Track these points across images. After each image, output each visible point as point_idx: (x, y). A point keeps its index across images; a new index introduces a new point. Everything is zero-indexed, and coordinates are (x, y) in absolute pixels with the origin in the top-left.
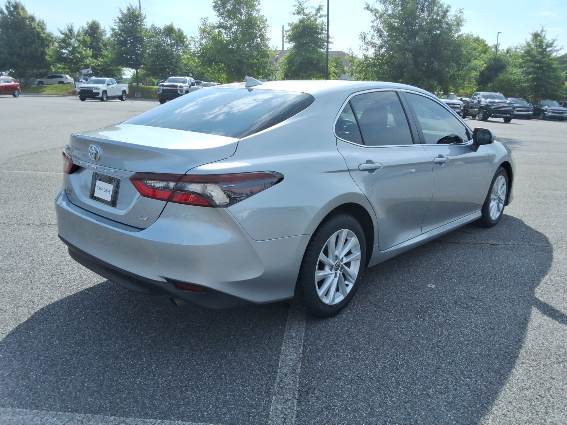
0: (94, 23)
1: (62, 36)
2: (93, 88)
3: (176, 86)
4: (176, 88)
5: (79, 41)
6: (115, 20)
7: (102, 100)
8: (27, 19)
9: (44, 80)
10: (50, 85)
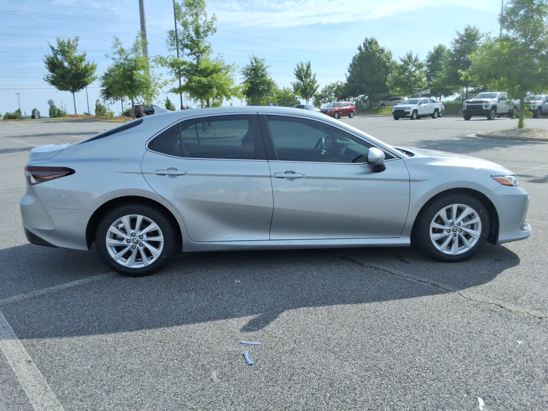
0: (440, 46)
1: (402, 63)
2: (404, 108)
3: (482, 102)
4: (481, 104)
5: (416, 66)
6: (452, 42)
7: (412, 118)
8: (377, 52)
9: (386, 102)
10: (388, 107)
